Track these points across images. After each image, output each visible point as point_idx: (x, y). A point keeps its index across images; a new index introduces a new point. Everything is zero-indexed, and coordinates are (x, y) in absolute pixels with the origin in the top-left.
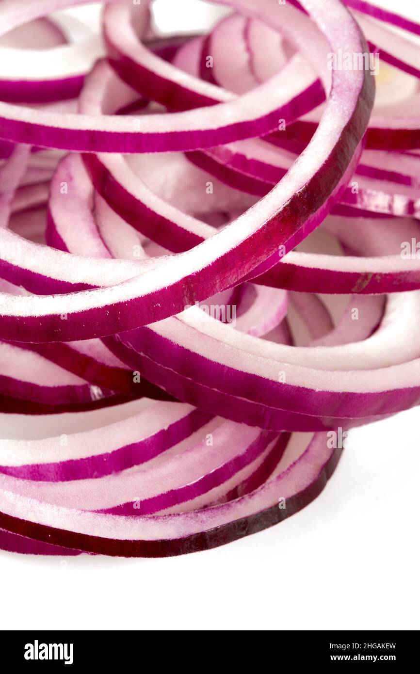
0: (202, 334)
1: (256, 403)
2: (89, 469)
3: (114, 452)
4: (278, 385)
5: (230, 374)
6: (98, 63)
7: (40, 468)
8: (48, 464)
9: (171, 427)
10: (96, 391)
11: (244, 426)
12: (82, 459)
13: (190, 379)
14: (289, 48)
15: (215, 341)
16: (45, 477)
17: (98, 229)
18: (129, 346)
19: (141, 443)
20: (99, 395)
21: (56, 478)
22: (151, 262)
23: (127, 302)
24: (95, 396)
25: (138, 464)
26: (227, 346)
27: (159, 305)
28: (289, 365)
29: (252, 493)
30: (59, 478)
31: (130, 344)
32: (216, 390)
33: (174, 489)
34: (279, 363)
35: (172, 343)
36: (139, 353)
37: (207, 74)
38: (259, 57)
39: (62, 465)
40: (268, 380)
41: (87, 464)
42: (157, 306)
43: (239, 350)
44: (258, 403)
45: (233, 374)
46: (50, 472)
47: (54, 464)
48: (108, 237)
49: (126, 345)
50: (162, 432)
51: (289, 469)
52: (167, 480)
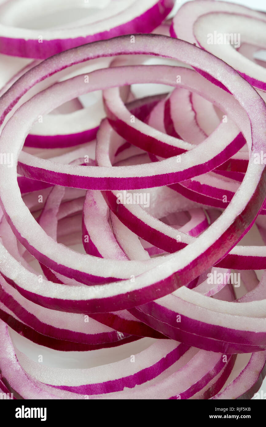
0: (185, 301)
1: (219, 341)
2: (121, 385)
3: (135, 374)
4: (233, 331)
5: (203, 326)
6: (103, 121)
7: (91, 386)
8: (96, 384)
9: (168, 355)
10: (120, 334)
11: (212, 353)
12: (116, 380)
13: (179, 329)
14: (220, 112)
15: (192, 305)
16: (94, 391)
17: (115, 236)
18: (140, 310)
19: (151, 367)
20: (122, 337)
21: (101, 392)
22: (152, 261)
23: (140, 290)
24: (120, 337)
25: (149, 380)
26: (199, 308)
27: (159, 290)
28: (238, 317)
29: (219, 393)
30: (103, 391)
31: (141, 309)
32: (194, 334)
33: (173, 396)
34: (232, 316)
35: (167, 309)
36: (146, 314)
37: (171, 130)
38: (200, 115)
39: (104, 384)
40: (226, 328)
41: (120, 382)
42: (158, 291)
43: (207, 310)
44: (220, 341)
45: (205, 326)
46: (97, 388)
47: (99, 384)
48: (121, 241)
49: (138, 310)
50: (163, 359)
51: (240, 376)
52: (168, 390)
